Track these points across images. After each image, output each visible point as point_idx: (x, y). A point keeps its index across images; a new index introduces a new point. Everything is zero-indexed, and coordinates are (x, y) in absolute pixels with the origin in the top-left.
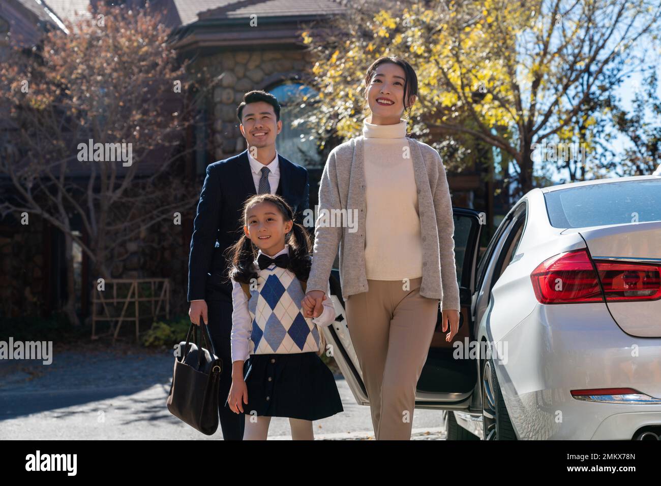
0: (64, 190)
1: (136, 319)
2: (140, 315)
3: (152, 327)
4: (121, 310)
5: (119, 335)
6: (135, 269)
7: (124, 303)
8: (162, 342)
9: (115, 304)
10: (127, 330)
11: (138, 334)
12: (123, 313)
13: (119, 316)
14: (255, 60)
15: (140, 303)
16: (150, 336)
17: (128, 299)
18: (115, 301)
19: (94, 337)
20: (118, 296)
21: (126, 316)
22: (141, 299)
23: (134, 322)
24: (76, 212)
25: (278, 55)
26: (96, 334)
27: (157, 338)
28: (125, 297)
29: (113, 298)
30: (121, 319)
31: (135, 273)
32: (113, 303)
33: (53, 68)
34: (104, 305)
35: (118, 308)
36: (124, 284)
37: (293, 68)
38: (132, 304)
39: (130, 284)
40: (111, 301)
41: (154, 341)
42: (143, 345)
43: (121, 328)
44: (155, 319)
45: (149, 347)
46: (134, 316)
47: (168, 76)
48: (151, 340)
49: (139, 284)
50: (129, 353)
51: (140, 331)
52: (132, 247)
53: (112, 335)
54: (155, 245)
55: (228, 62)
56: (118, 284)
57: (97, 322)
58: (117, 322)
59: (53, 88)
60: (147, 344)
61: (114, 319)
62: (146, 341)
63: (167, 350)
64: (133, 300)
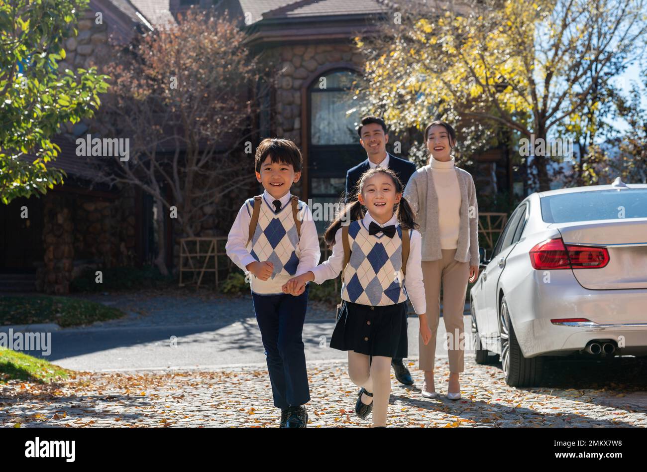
0: (157, 164)
1: (216, 270)
2: (218, 267)
3: (228, 277)
4: (204, 262)
5: (202, 283)
6: (211, 229)
7: (205, 257)
8: (237, 289)
9: (198, 258)
10: (208, 279)
11: (217, 282)
12: (205, 265)
13: (202, 267)
14: (310, 52)
15: (218, 257)
16: (228, 284)
17: (209, 254)
18: (198, 255)
19: (181, 285)
20: (201, 251)
21: (207, 268)
22: (219, 254)
23: (214, 273)
24: (166, 182)
25: (329, 48)
26: (183, 282)
27: (234, 286)
28: (207, 252)
29: (196, 253)
30: (203, 270)
31: (210, 232)
32: (196, 257)
33: (151, 67)
34: (189, 258)
35: (200, 262)
36: (205, 241)
37: (342, 59)
38: (212, 258)
39: (211, 242)
40: (195, 255)
41: (231, 288)
42: (222, 292)
43: (204, 277)
44: (230, 270)
45: (227, 293)
46: (214, 268)
47: (241, 70)
48: (229, 287)
49: (218, 241)
50: (212, 298)
51: (219, 280)
52: (208, 210)
53: (196, 283)
54: (226, 208)
55: (288, 54)
56: (200, 241)
57: (184, 273)
58: (199, 273)
59: (151, 82)
60: (226, 291)
61: (197, 270)
62: (225, 288)
63: (242, 296)
64: (213, 254)
